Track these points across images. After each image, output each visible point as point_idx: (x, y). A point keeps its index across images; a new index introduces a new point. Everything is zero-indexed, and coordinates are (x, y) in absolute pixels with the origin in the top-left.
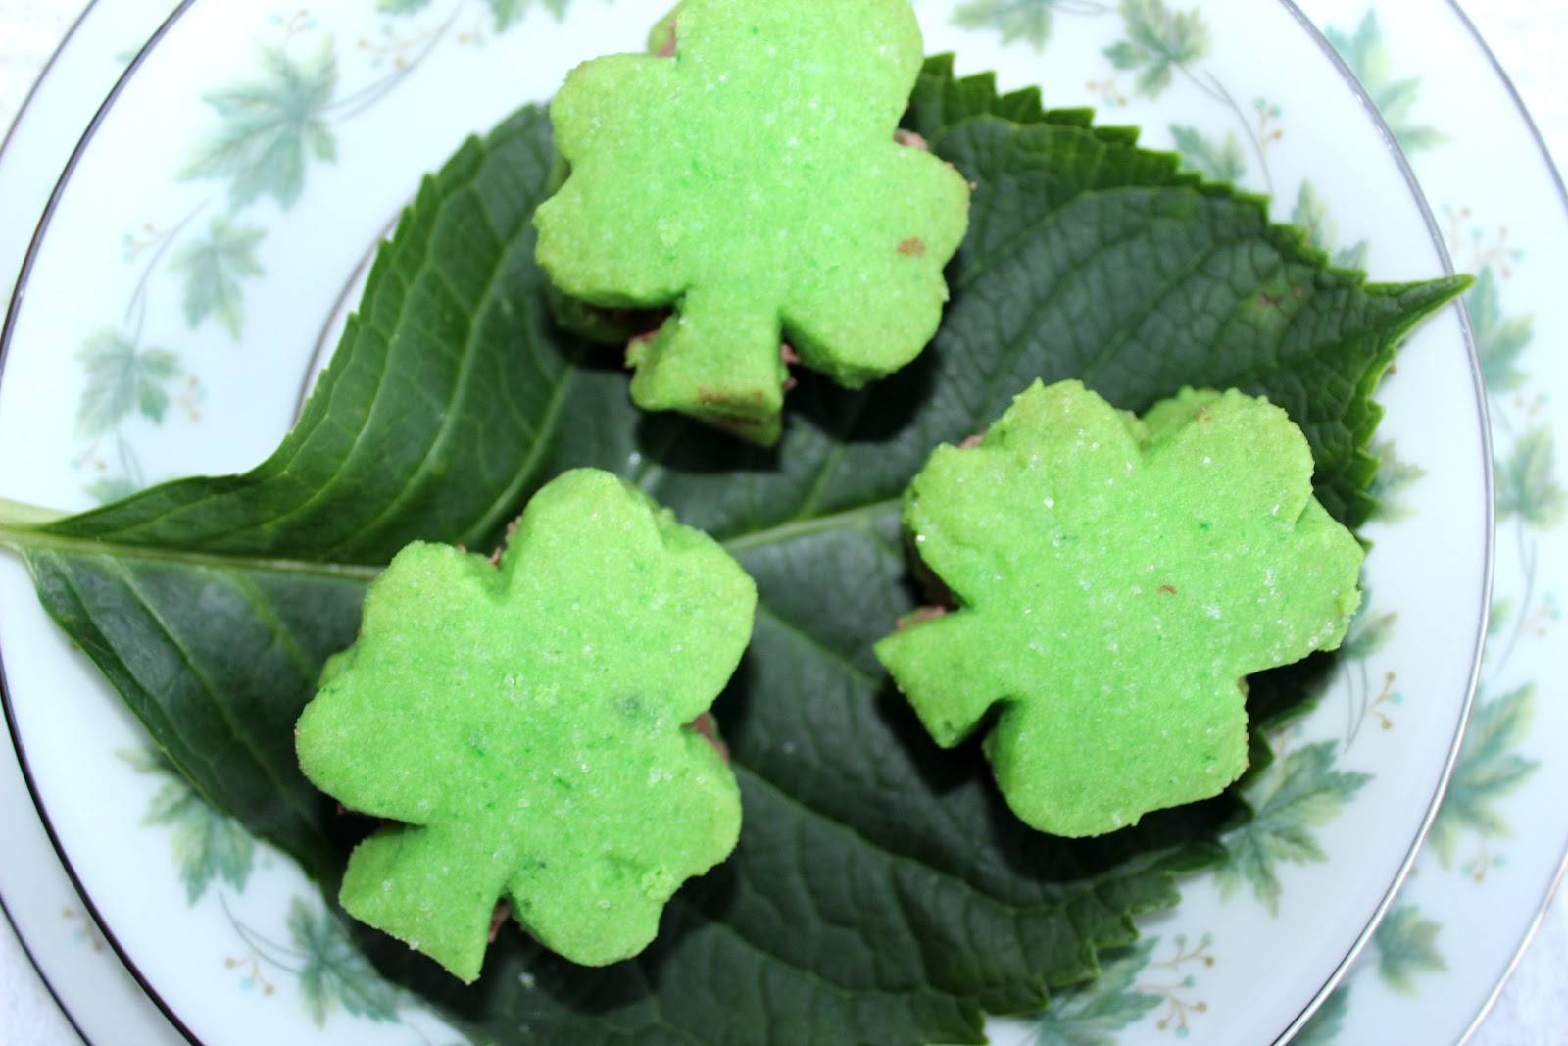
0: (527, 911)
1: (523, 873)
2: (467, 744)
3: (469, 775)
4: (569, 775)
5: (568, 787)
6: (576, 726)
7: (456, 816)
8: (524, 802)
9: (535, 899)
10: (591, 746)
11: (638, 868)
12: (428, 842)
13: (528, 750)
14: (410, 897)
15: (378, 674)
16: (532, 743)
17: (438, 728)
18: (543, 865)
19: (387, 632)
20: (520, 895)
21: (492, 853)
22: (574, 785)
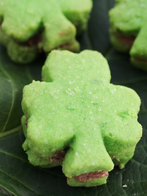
0: (112, 136)
1: (103, 128)
2: (69, 110)
3: (75, 116)
4: (95, 101)
5: (97, 104)
6: (88, 91)
7: (79, 126)
8: (91, 113)
9: (111, 132)
10: (95, 93)
11: (126, 113)
12: (78, 138)
13: (83, 102)
14: (84, 152)
15: (38, 110)
16: (82, 100)
17: (60, 111)
18: (106, 123)
19: (33, 101)
20: (107, 134)
21: (93, 129)
22: (98, 102)
